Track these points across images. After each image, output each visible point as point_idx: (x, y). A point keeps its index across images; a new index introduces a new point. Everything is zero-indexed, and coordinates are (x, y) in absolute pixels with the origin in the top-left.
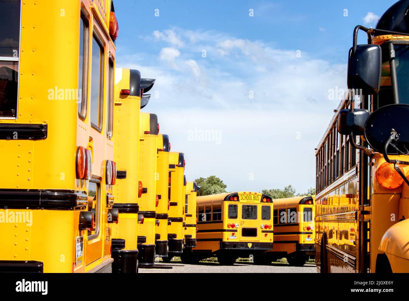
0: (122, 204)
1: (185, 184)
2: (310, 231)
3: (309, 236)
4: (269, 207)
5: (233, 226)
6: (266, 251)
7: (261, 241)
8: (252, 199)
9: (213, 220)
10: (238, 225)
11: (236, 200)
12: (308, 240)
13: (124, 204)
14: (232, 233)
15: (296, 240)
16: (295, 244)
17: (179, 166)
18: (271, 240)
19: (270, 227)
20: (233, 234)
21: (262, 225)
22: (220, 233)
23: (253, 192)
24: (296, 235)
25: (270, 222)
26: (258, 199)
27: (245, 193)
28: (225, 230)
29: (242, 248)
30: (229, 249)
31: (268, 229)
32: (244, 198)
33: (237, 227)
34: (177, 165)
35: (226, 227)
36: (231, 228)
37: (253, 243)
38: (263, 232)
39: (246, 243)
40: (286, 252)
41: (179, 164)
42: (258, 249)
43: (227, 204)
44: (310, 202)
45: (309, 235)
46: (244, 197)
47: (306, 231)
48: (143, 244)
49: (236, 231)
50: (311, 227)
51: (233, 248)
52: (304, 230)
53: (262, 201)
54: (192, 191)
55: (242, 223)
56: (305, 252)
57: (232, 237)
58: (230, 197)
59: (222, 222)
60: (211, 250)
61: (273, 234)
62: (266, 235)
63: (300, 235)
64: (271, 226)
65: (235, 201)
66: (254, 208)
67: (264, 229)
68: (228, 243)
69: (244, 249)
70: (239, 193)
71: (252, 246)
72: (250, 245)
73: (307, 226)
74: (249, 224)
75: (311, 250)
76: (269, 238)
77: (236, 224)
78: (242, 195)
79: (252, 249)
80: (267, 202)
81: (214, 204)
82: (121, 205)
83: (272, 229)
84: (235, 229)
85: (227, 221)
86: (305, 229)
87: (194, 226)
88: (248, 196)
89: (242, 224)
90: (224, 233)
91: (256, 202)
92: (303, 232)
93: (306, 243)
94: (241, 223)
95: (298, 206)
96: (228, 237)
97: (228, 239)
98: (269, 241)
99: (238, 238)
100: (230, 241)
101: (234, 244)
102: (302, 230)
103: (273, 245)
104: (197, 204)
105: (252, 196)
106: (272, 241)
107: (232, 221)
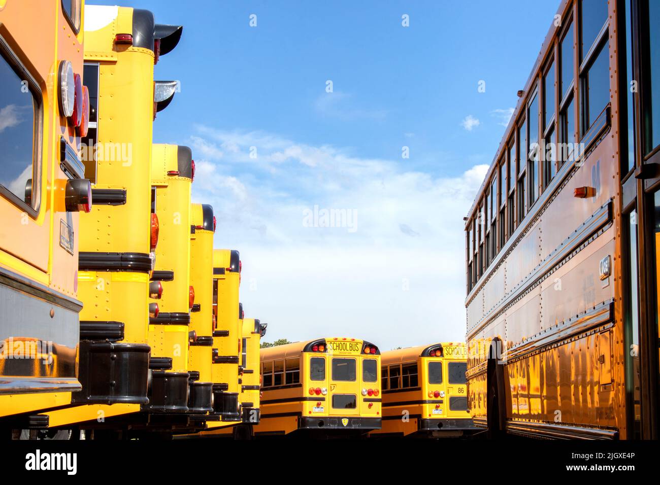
0: (118, 254)
1: (241, 316)
2: (439, 399)
3: (437, 407)
4: (375, 362)
5: (318, 392)
6: (370, 433)
7: (363, 415)
8: (348, 348)
9: (287, 383)
10: (326, 390)
11: (322, 350)
12: (436, 412)
13: (122, 254)
14: (316, 402)
15: (418, 413)
16: (416, 419)
17: (231, 271)
18: (378, 413)
19: (376, 392)
20: (319, 405)
21: (364, 390)
22: (298, 402)
23: (349, 338)
24: (417, 405)
25: (377, 386)
26: (356, 348)
27: (336, 339)
28: (305, 399)
29: (332, 427)
30: (313, 428)
31: (373, 397)
32: (335, 348)
33: (325, 393)
34: (227, 269)
35: (307, 394)
36: (315, 395)
37: (350, 419)
38: (365, 400)
39: (340, 419)
40: (402, 433)
41: (231, 267)
42: (357, 428)
43: (308, 357)
44: (438, 353)
45: (438, 404)
46: (335, 345)
47: (434, 399)
48: (167, 371)
49: (323, 399)
50: (441, 392)
51: (319, 427)
52: (429, 396)
53: (363, 352)
54: (252, 333)
55: (332, 386)
56: (431, 432)
57: (317, 410)
58: (313, 346)
59: (301, 386)
60: (284, 432)
61: (380, 403)
62: (370, 406)
63: (424, 405)
64: (378, 391)
65: (322, 352)
66: (351, 363)
67: (368, 397)
68: (311, 420)
69: (336, 428)
70: (327, 339)
71: (349, 424)
72: (345, 422)
73: (434, 391)
74: (344, 388)
75: (442, 429)
76: (376, 411)
77: (323, 389)
78: (333, 343)
79: (348, 428)
80: (371, 353)
81: (288, 358)
82: (117, 256)
83: (380, 396)
84: (321, 396)
85: (308, 384)
86: (432, 395)
87: (257, 388)
88: (341, 344)
89: (332, 388)
90: (305, 402)
91: (353, 353)
92: (429, 401)
93: (433, 417)
94: (329, 386)
95: (420, 361)
96: (310, 410)
97: (310, 412)
98: (374, 415)
99: (326, 410)
100: (313, 415)
101: (321, 421)
102: (426, 398)
103: (381, 421)
104: (261, 359)
105: (348, 344)
106: (380, 416)
107: (316, 384)
